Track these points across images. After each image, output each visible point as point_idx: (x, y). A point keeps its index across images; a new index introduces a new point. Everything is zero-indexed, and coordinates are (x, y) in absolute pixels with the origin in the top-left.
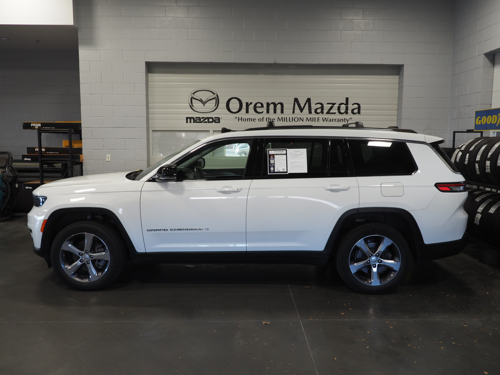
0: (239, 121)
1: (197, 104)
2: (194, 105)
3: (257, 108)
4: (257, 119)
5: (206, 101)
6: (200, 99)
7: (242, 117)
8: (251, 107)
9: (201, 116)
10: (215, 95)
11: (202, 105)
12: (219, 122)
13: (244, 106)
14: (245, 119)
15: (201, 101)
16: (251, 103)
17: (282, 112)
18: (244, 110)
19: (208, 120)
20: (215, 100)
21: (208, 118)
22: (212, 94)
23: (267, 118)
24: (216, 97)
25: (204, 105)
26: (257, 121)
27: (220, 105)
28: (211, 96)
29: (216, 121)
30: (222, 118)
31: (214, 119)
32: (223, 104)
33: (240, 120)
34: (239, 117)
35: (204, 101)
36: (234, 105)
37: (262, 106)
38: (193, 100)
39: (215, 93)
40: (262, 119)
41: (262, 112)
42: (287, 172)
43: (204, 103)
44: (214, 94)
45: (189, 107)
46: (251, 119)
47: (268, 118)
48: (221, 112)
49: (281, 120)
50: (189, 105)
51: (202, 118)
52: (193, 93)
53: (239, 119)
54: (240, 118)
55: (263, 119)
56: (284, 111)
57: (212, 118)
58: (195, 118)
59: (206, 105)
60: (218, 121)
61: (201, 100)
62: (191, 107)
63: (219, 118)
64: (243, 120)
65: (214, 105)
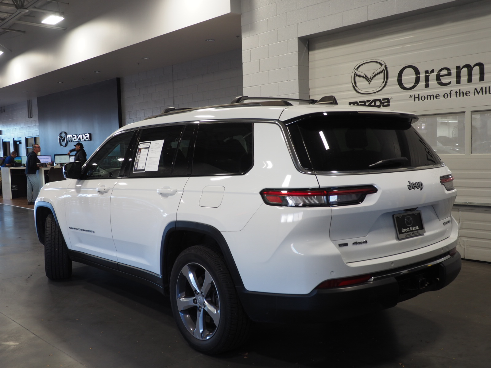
0: (415, 101)
1: (362, 83)
2: (357, 84)
3: (441, 78)
4: (441, 95)
5: (372, 77)
6: (364, 76)
7: (419, 95)
8: (433, 76)
9: (365, 98)
10: (383, 66)
11: (367, 83)
12: (388, 105)
13: (422, 76)
14: (423, 97)
15: (366, 77)
16: (432, 71)
17: (482, 79)
18: (422, 83)
19: (375, 103)
20: (382, 74)
21: (375, 101)
22: (379, 66)
23: (456, 92)
24: (385, 69)
25: (369, 83)
26: (441, 98)
27: (389, 80)
28: (377, 68)
29: (385, 104)
30: (392, 98)
31: (382, 101)
32: (393, 79)
33: (417, 99)
34: (415, 95)
35: (369, 77)
36: (409, 78)
37: (449, 74)
38: (357, 78)
39: (383, 63)
40: (449, 94)
41: (450, 83)
43: (369, 80)
44: (381, 65)
45: (352, 88)
46: (432, 96)
47: (458, 91)
48: (392, 88)
49: (481, 93)
50: (351, 85)
51: (368, 101)
52: (356, 68)
53: (415, 98)
54: (417, 96)
55: (450, 93)
56: (486, 76)
57: (379, 100)
58: (359, 102)
59: (372, 82)
60: (387, 104)
61: (366, 76)
62: (355, 87)
63: (388, 100)
64: (420, 99)
65: (382, 81)
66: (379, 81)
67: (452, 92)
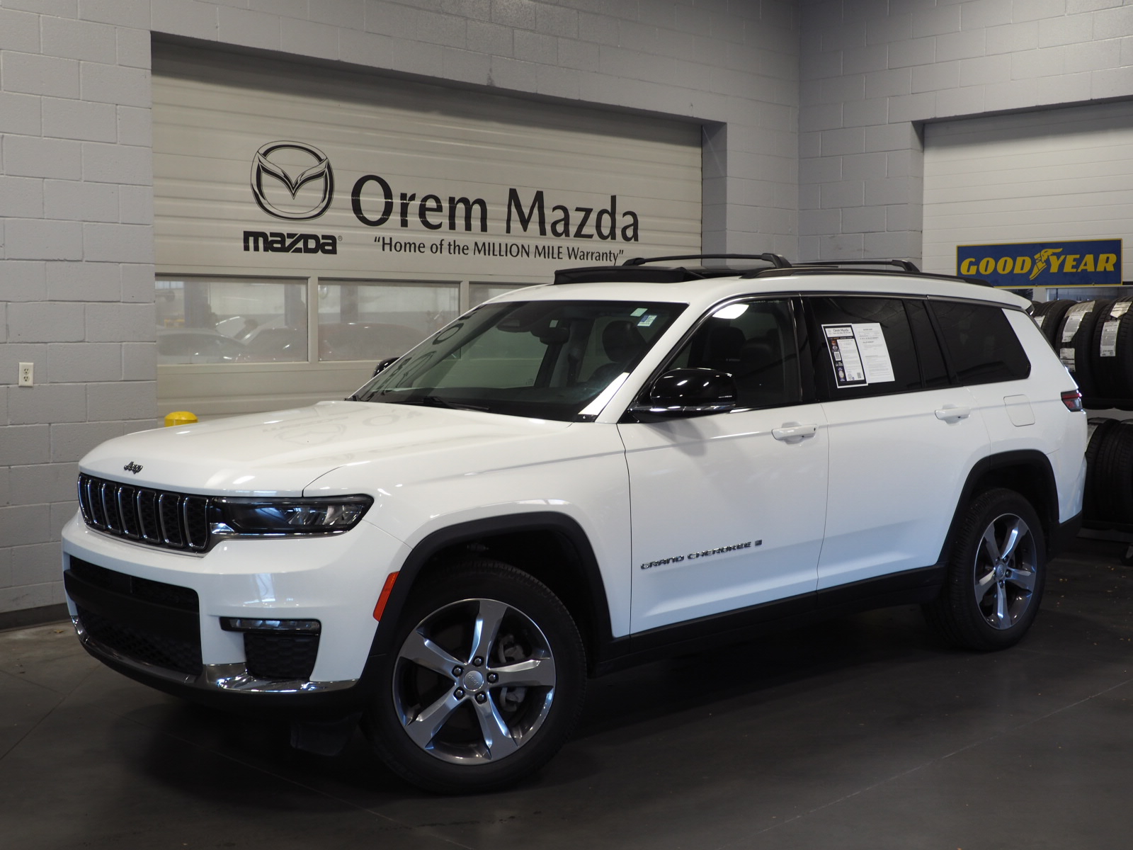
0: (384, 250)
1: (275, 191)
2: (265, 190)
3: (427, 212)
4: (428, 245)
5: (299, 182)
6: (282, 175)
7: (391, 239)
8: (414, 206)
9: (285, 228)
10: (324, 164)
11: (287, 192)
12: (334, 251)
13: (397, 202)
14: (398, 244)
15: (285, 179)
16: (413, 197)
17: (484, 228)
18: (395, 217)
19: (306, 244)
20: (321, 181)
21: (305, 238)
22: (316, 161)
23: (450, 245)
24: (326, 170)
25: (294, 195)
26: (427, 251)
27: (335, 196)
29: (327, 248)
30: (340, 237)
31: (322, 241)
32: (342, 197)
33: (387, 247)
34: (384, 238)
35: (293, 181)
36: (372, 200)
37: (439, 209)
38: (264, 176)
39: (323, 157)
40: (439, 247)
41: (439, 226)
42: (864, 381)
43: (293, 187)
44: (320, 160)
45: (253, 199)
46: (413, 246)
47: (452, 243)
48: (339, 221)
49: (482, 252)
50: (250, 190)
51: (290, 236)
52: (262, 151)
53: (384, 244)
54: (387, 241)
55: (441, 245)
56: (489, 223)
57: (315, 237)
58: (269, 235)
59: (300, 193)
60: (330, 248)
61: (285, 176)
62: (259, 196)
63: (333, 238)
64: (393, 248)
65: (321, 195)
66: (312, 194)
67: (443, 243)
